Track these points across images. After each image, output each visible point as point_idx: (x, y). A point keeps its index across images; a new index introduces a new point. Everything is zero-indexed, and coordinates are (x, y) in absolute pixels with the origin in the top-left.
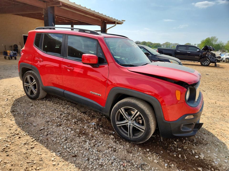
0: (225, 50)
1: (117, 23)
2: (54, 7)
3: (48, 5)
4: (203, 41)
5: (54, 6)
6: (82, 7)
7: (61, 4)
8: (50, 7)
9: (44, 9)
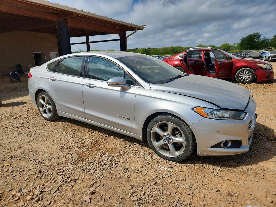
0: (271, 48)
1: (137, 28)
2: (67, 19)
3: (61, 18)
4: (244, 38)
5: (67, 17)
6: (97, 15)
7: (75, 15)
8: (63, 19)
9: (56, 22)
